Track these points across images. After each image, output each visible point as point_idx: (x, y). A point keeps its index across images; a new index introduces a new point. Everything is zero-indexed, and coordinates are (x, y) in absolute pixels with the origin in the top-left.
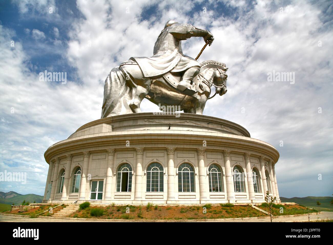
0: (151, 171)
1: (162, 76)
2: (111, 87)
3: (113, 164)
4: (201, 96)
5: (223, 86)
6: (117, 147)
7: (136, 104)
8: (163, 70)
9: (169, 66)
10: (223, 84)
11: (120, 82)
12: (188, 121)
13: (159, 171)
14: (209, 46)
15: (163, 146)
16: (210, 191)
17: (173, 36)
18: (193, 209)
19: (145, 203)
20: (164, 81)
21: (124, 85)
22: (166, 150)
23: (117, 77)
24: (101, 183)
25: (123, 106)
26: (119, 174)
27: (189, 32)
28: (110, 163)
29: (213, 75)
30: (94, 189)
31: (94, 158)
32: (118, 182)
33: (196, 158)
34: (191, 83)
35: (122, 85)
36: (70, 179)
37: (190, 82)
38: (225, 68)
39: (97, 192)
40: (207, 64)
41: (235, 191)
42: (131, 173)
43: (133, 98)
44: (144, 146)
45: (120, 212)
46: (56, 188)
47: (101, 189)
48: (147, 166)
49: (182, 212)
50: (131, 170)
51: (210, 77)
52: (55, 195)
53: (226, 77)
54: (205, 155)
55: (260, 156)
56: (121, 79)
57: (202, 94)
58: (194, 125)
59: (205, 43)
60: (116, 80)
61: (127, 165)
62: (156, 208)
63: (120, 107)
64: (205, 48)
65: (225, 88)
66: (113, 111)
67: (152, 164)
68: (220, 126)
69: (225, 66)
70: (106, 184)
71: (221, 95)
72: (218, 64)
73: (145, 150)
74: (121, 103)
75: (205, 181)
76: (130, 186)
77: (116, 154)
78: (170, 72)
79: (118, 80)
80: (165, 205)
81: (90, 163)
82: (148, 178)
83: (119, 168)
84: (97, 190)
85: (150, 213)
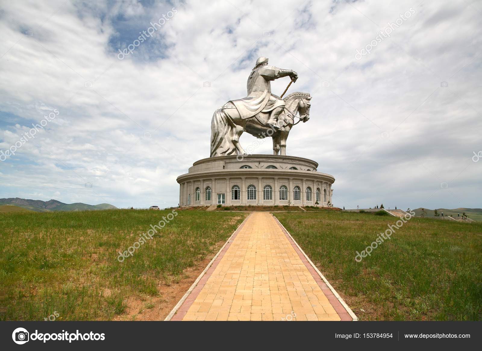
0: (250, 189)
1: (254, 116)
2: (218, 127)
3: (229, 186)
4: (285, 128)
5: (306, 114)
6: (231, 177)
7: (236, 140)
8: (255, 111)
9: (260, 107)
10: (306, 113)
11: (224, 123)
12: (270, 159)
13: (254, 189)
14: (294, 83)
15: (256, 176)
16: (280, 199)
17: (264, 78)
18: (270, 207)
19: (248, 205)
20: (256, 120)
21: (227, 125)
22: (257, 178)
23: (221, 119)
24: (224, 195)
25: (227, 142)
26: (233, 191)
27: (276, 76)
28: (228, 185)
29: (298, 106)
30: (219, 198)
31: (218, 182)
32: (233, 195)
33: (273, 182)
34: (277, 121)
35: (225, 125)
36: (204, 193)
37: (276, 119)
38: (309, 98)
39: (221, 200)
40: (292, 97)
41: (294, 199)
42: (239, 190)
43: (234, 134)
44: (246, 177)
45: (237, 208)
46: (194, 198)
47: (223, 198)
48: (247, 187)
49: (264, 208)
50: (239, 188)
51: (295, 108)
52: (194, 202)
53: (309, 106)
54: (278, 181)
55: (313, 180)
56: (225, 120)
57: (287, 126)
58: (274, 161)
59: (291, 81)
60: (221, 122)
61: (237, 186)
62: (253, 207)
63: (225, 142)
64: (290, 85)
65: (308, 116)
66: (220, 146)
67: (250, 186)
68: (291, 161)
69: (309, 96)
70: (226, 196)
71: (304, 122)
72: (302, 95)
73: (246, 178)
74: (226, 139)
75: (278, 194)
76: (239, 197)
77: (231, 180)
78: (261, 112)
79: (222, 122)
80: (257, 206)
81: (216, 185)
82: (248, 193)
83: (233, 188)
84: (222, 199)
85: (250, 208)
